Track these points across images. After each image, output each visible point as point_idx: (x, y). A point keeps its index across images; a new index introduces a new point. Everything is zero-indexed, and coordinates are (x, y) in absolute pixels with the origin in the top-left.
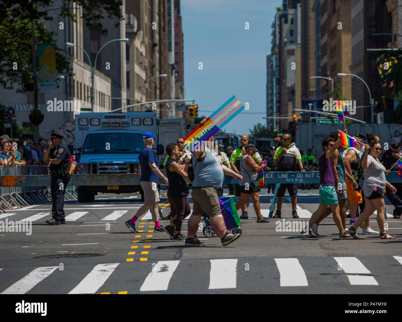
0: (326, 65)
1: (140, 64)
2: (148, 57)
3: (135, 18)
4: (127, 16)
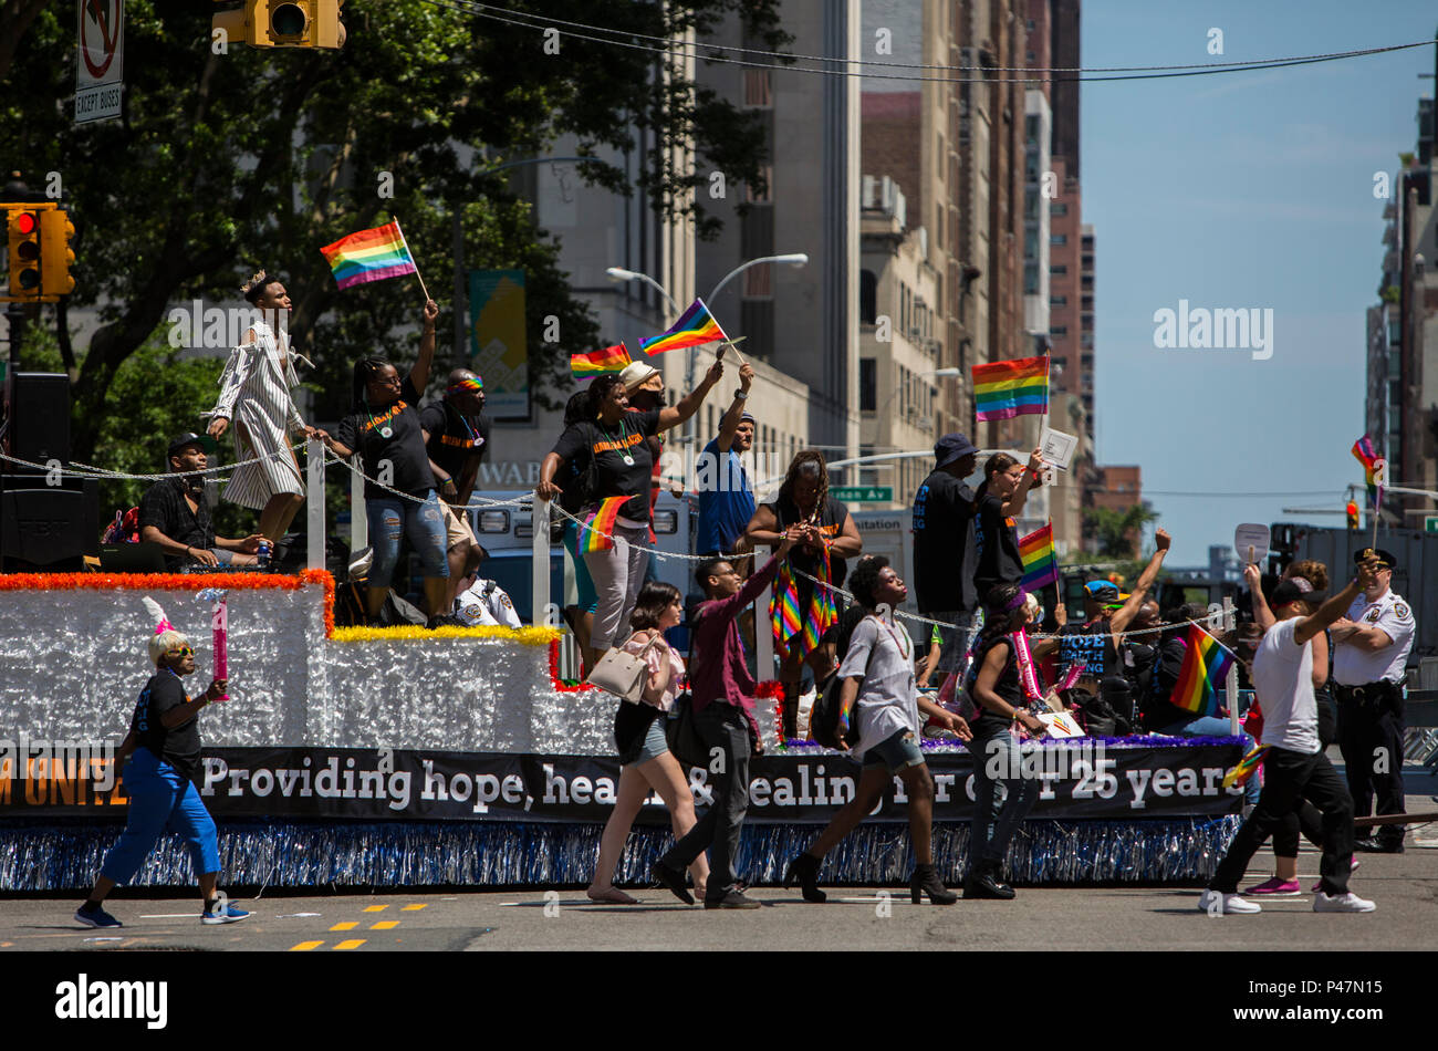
1: (912, 335)
2: (946, 311)
3: (896, 188)
4: (870, 181)
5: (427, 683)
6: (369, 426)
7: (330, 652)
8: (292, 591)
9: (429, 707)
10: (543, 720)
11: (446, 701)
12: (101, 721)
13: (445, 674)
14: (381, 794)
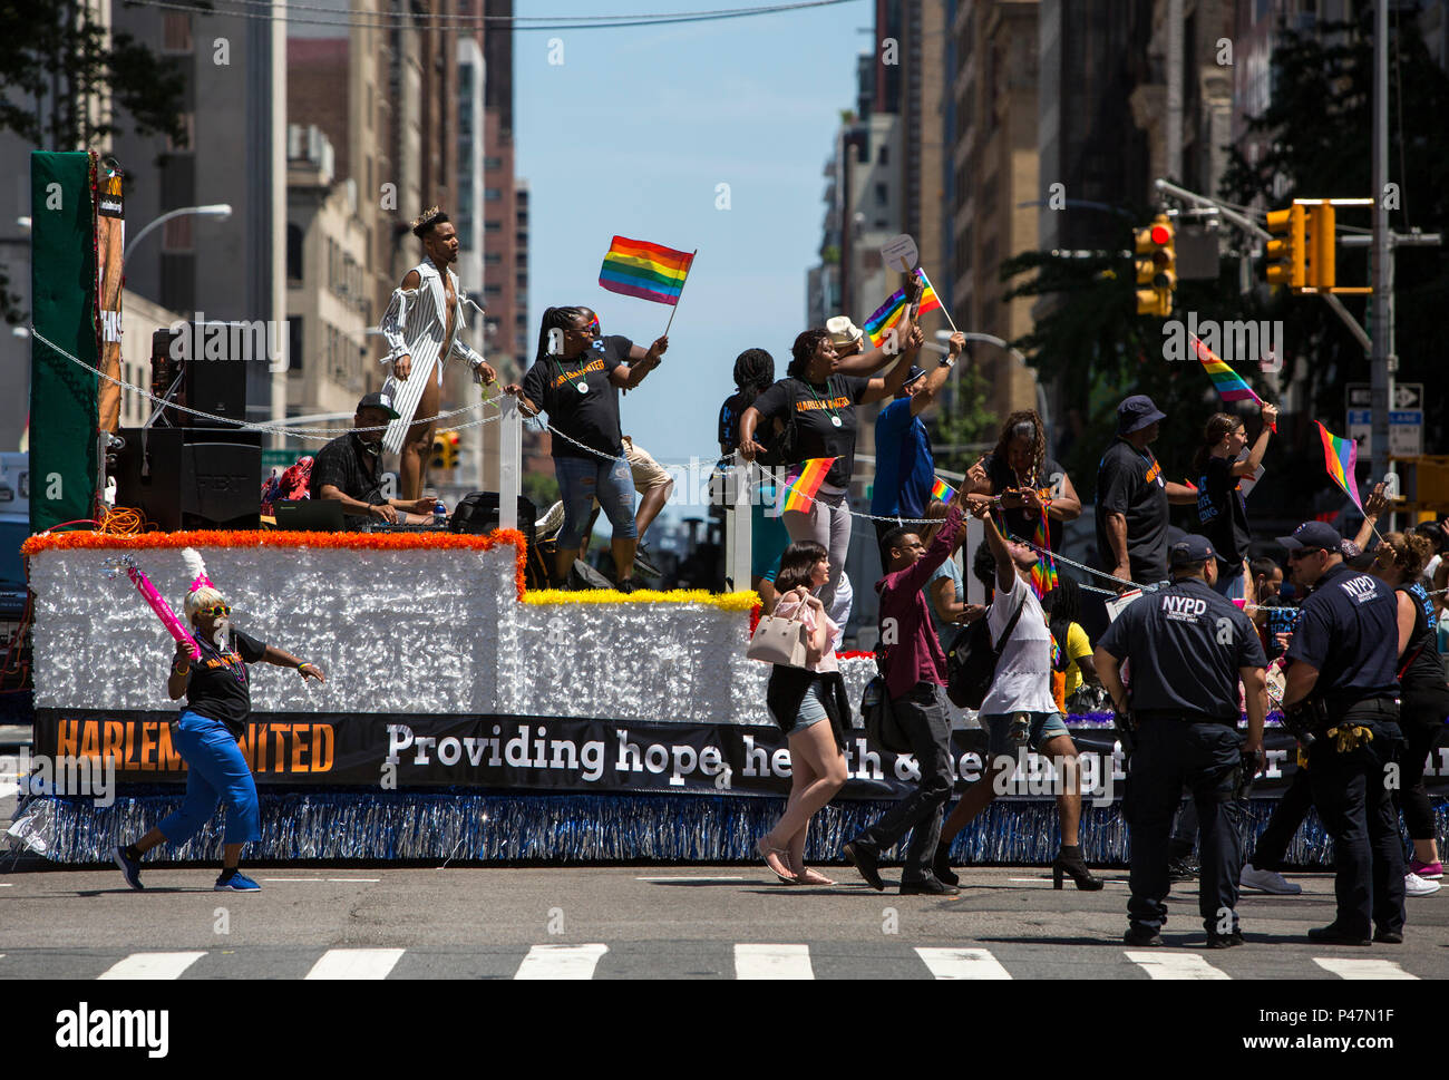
0: (967, 302)
1: (341, 291)
2: (376, 268)
3: (324, 138)
4: (296, 131)
5: (622, 649)
6: (561, 379)
7: (521, 616)
8: (483, 552)
9: (624, 674)
10: (743, 689)
11: (642, 668)
12: (283, 685)
13: (641, 640)
14: (573, 765)
